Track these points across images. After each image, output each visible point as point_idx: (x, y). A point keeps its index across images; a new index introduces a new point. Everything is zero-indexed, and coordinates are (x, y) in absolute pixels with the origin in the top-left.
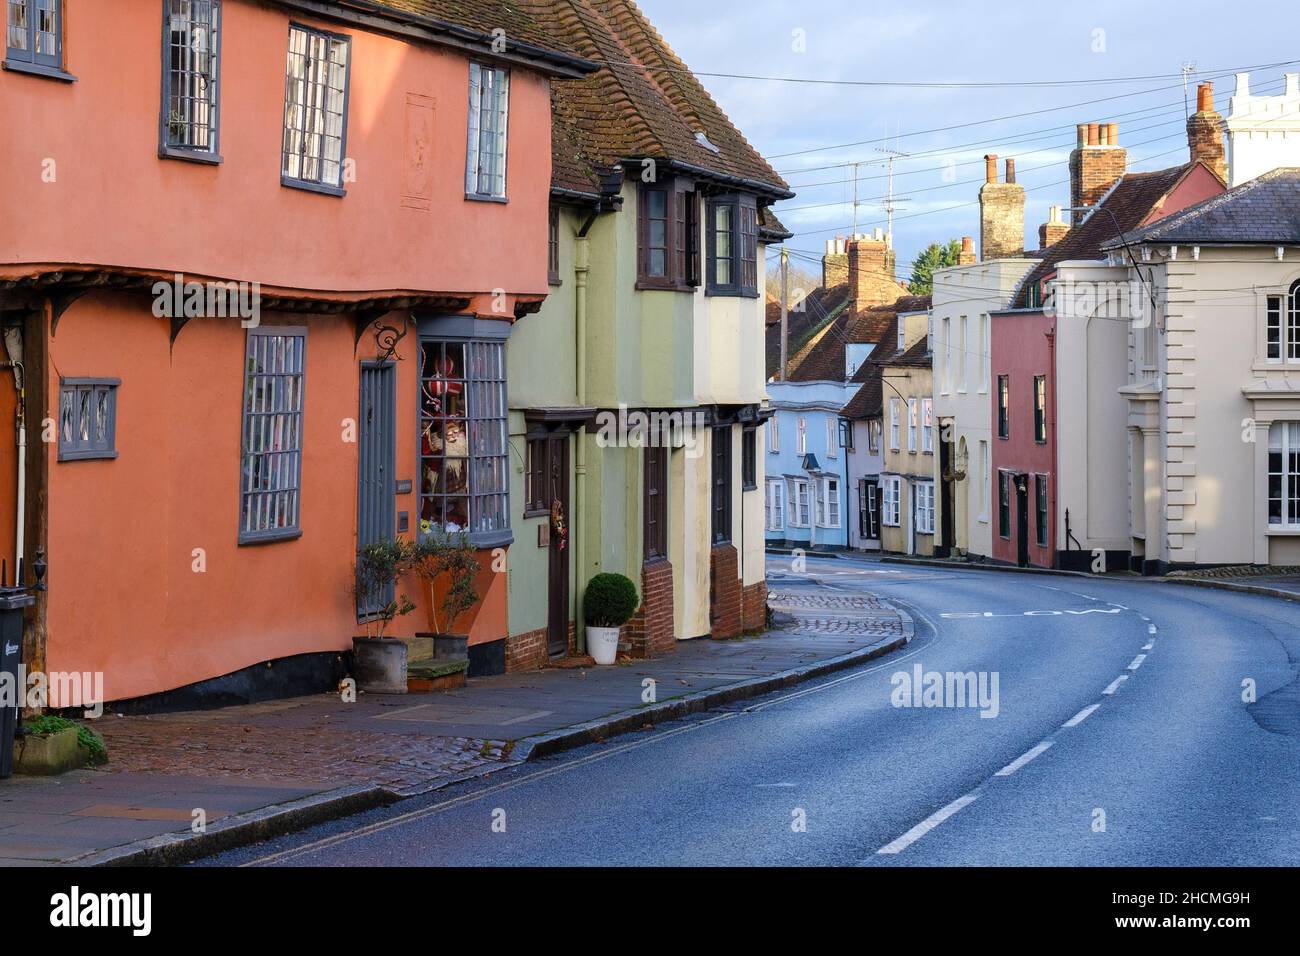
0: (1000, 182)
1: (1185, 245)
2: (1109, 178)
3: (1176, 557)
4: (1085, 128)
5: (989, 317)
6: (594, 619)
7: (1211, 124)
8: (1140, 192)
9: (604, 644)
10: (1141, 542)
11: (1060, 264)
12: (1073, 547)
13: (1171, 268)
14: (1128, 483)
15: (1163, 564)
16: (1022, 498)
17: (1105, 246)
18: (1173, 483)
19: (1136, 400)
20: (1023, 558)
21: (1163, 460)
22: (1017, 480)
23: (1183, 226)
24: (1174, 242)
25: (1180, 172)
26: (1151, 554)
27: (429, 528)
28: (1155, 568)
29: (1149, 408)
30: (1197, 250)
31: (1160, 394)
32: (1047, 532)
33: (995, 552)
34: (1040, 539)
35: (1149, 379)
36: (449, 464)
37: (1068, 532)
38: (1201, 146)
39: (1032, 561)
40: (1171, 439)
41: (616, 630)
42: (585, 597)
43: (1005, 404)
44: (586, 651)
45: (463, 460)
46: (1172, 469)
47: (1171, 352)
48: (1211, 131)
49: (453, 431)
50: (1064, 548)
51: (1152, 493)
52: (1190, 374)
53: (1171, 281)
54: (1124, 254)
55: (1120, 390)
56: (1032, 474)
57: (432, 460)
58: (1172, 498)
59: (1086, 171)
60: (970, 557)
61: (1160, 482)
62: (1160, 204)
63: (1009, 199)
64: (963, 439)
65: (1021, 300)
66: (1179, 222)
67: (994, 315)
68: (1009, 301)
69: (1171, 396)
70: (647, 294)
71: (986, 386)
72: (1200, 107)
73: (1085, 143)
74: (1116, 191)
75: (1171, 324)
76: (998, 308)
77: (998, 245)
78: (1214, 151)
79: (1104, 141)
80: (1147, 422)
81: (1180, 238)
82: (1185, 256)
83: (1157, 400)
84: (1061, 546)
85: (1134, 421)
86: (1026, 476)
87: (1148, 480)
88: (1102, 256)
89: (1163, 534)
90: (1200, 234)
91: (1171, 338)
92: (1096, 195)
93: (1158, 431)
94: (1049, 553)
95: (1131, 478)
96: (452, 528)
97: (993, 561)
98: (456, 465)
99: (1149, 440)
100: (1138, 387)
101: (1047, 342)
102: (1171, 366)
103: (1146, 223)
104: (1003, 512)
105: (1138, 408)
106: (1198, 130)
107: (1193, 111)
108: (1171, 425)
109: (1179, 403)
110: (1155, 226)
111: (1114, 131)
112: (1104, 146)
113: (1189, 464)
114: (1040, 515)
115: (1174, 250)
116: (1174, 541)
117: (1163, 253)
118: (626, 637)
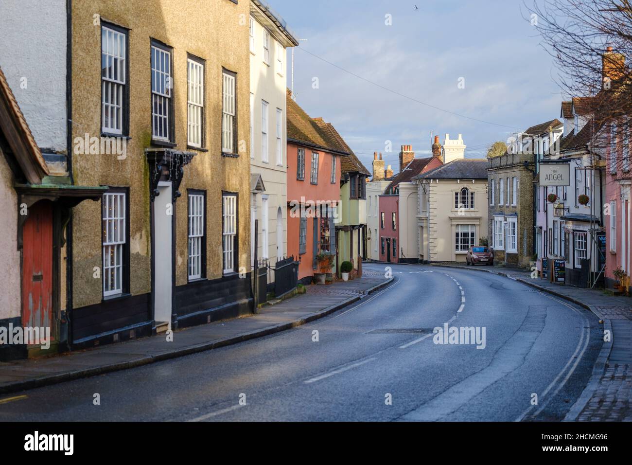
0: (378, 160)
1: (434, 179)
2: (410, 160)
3: (432, 259)
4: (403, 147)
5: (378, 197)
6: (343, 271)
7: (438, 147)
8: (419, 164)
9: (345, 276)
10: (422, 256)
11: (400, 183)
12: (403, 257)
13: (431, 185)
14: (418, 240)
15: (429, 261)
16: (389, 245)
17: (412, 178)
18: (431, 241)
19: (421, 219)
20: (389, 260)
21: (429, 235)
22: (387, 240)
23: (434, 174)
24: (432, 178)
25: (431, 159)
26: (425, 259)
27: (322, 251)
28: (426, 263)
29: (425, 221)
30: (437, 180)
31: (427, 217)
32: (396, 254)
33: (380, 258)
34: (394, 255)
35: (424, 214)
36: (326, 238)
37: (402, 253)
38: (436, 152)
39: (392, 261)
40: (431, 229)
41: (348, 273)
42: (341, 267)
43: (383, 219)
44: (341, 278)
45: (329, 237)
46: (431, 237)
47: (431, 207)
48: (438, 148)
49: (327, 231)
50: (401, 258)
51: (425, 243)
52: (435, 212)
53: (431, 188)
54: (418, 181)
55: (416, 216)
56: (391, 238)
57: (323, 237)
58: (431, 244)
59: (404, 158)
60: (372, 260)
61: (428, 240)
62: (425, 168)
63: (380, 164)
64: (370, 229)
65: (387, 192)
66: (433, 173)
67: (380, 196)
68: (384, 192)
69: (431, 218)
70: (351, 200)
71: (377, 215)
72: (435, 142)
73: (403, 150)
74: (412, 163)
75: (431, 199)
76: (380, 194)
77: (377, 177)
78: (439, 154)
79: (409, 150)
80: (424, 225)
81: (433, 177)
82: (434, 182)
83: (427, 219)
84: (400, 257)
85: (420, 224)
86: (390, 239)
87: (424, 240)
88: (411, 181)
89: (428, 253)
90: (438, 176)
91: (431, 203)
92: (406, 164)
93: (427, 227)
94: (397, 259)
95: (419, 239)
96: (327, 251)
97: (379, 261)
98: (327, 238)
99: (425, 229)
100: (422, 215)
101: (396, 204)
102: (431, 210)
103: (422, 172)
104: (382, 248)
105: (422, 221)
106: (435, 148)
107: (433, 143)
108: (431, 225)
109: (433, 220)
110: (425, 174)
111: (411, 147)
112: (408, 151)
113: (435, 236)
114: (394, 249)
115: (432, 180)
116: (431, 255)
117: (429, 181)
118: (349, 275)
